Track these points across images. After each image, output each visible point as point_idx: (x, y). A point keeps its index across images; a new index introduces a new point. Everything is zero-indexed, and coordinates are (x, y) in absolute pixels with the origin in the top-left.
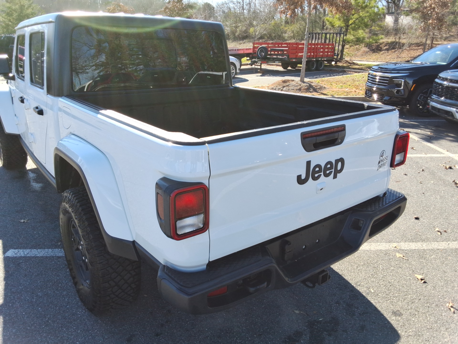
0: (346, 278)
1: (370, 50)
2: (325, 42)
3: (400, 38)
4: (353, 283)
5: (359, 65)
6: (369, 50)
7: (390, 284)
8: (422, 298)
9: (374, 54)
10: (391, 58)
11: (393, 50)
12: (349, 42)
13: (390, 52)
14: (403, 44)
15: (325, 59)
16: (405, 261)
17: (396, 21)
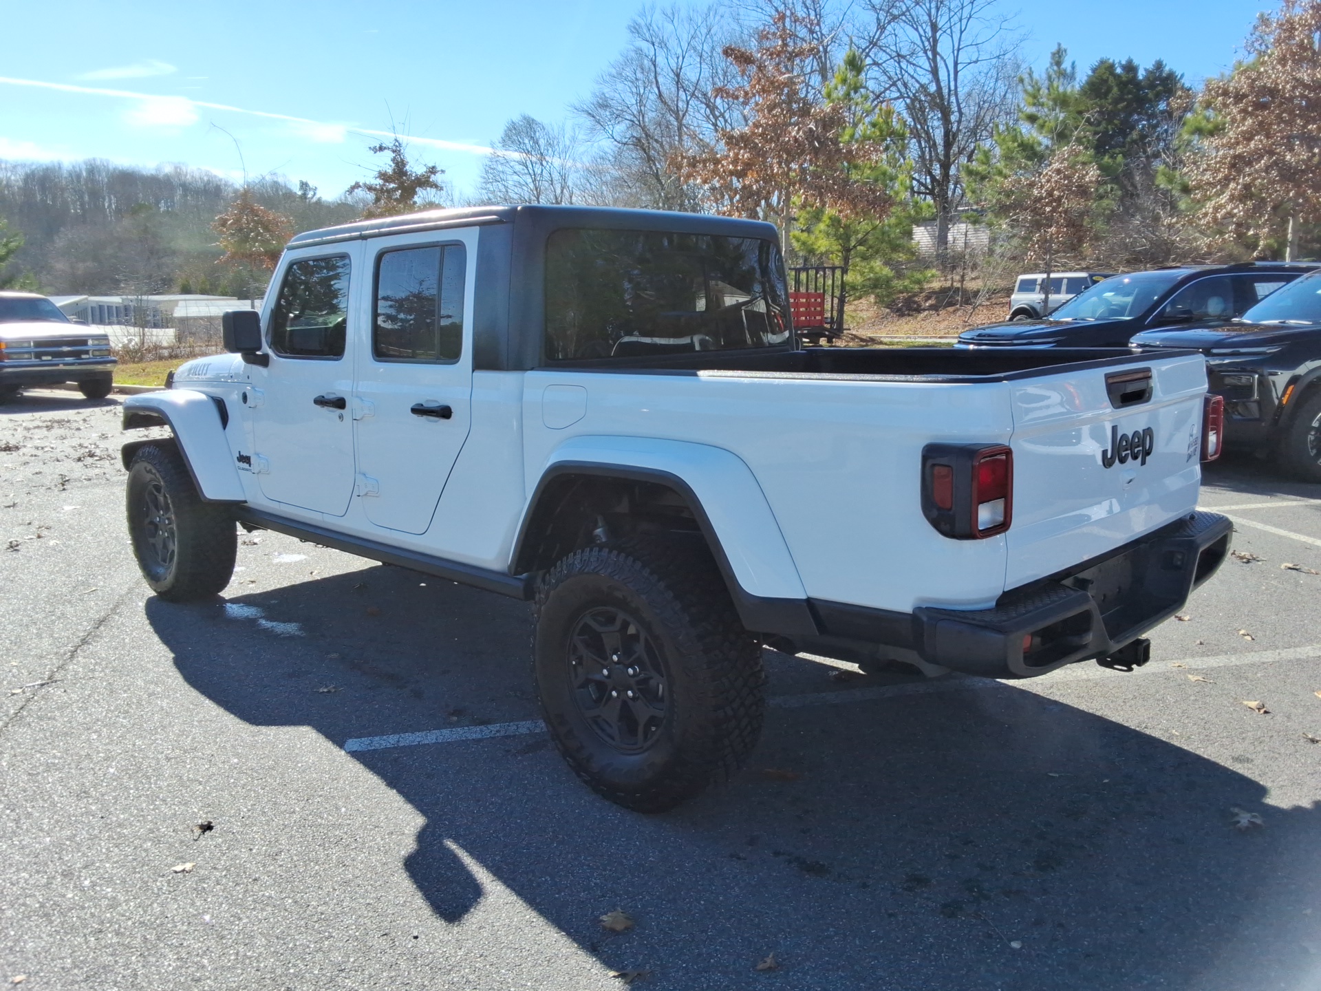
0: (1113, 719)
1: (892, 312)
2: (797, 289)
3: (962, 280)
4: (1132, 724)
5: (886, 344)
6: (888, 310)
7: (1204, 721)
8: (1275, 734)
9: (904, 320)
10: (948, 327)
11: (951, 309)
12: (854, 288)
13: (942, 312)
14: (976, 293)
15: (805, 332)
16: (1211, 686)
17: (942, 239)
